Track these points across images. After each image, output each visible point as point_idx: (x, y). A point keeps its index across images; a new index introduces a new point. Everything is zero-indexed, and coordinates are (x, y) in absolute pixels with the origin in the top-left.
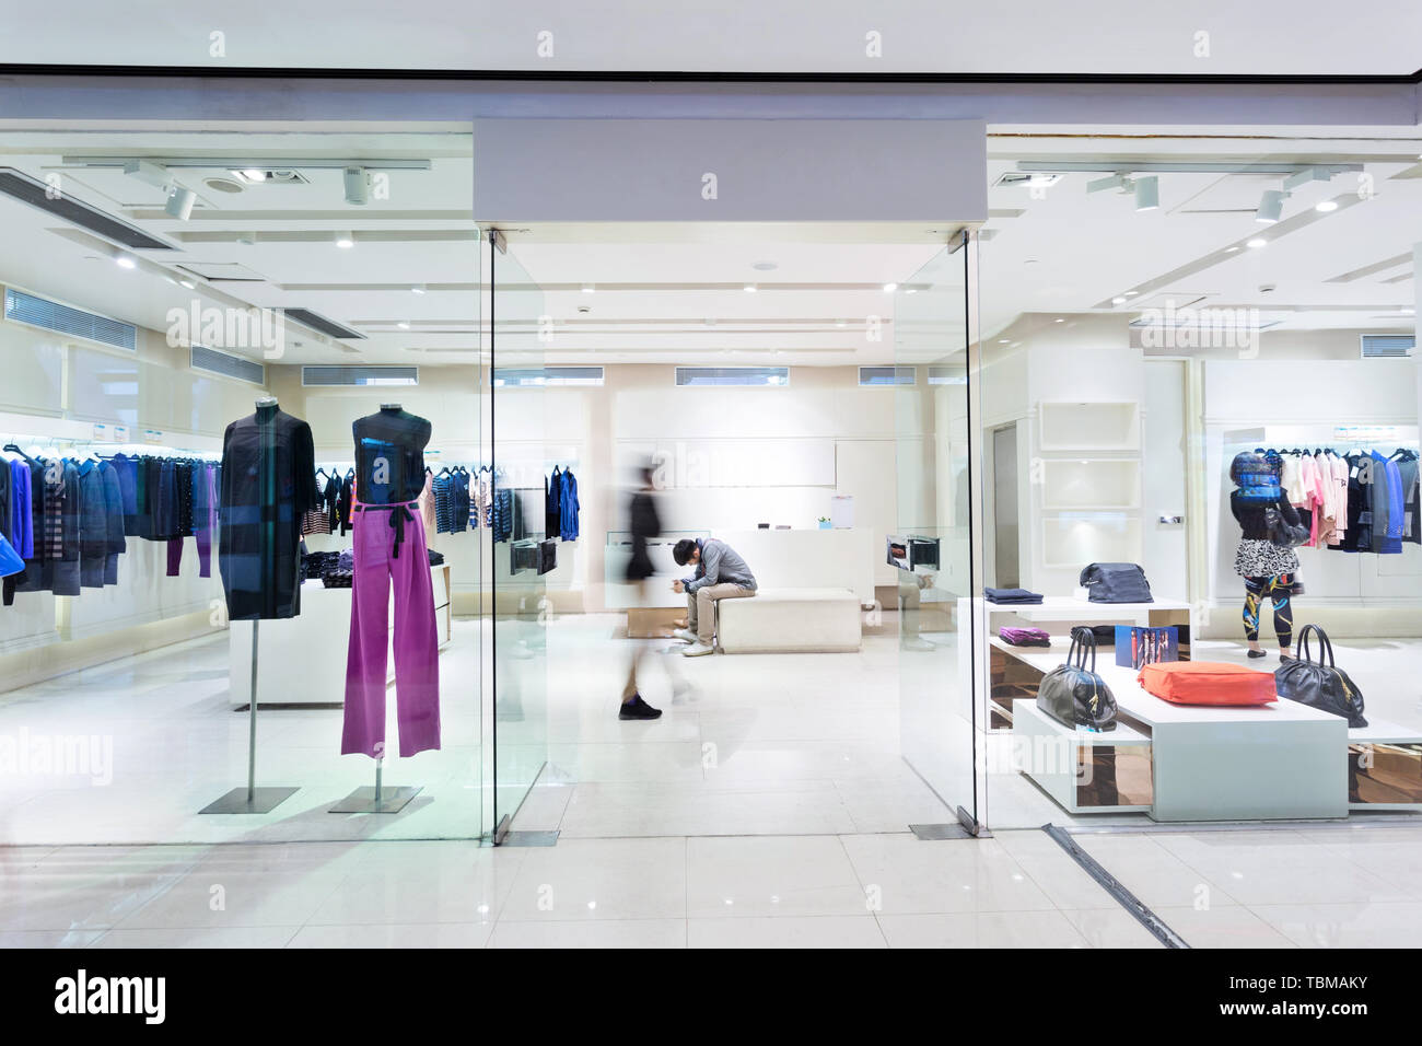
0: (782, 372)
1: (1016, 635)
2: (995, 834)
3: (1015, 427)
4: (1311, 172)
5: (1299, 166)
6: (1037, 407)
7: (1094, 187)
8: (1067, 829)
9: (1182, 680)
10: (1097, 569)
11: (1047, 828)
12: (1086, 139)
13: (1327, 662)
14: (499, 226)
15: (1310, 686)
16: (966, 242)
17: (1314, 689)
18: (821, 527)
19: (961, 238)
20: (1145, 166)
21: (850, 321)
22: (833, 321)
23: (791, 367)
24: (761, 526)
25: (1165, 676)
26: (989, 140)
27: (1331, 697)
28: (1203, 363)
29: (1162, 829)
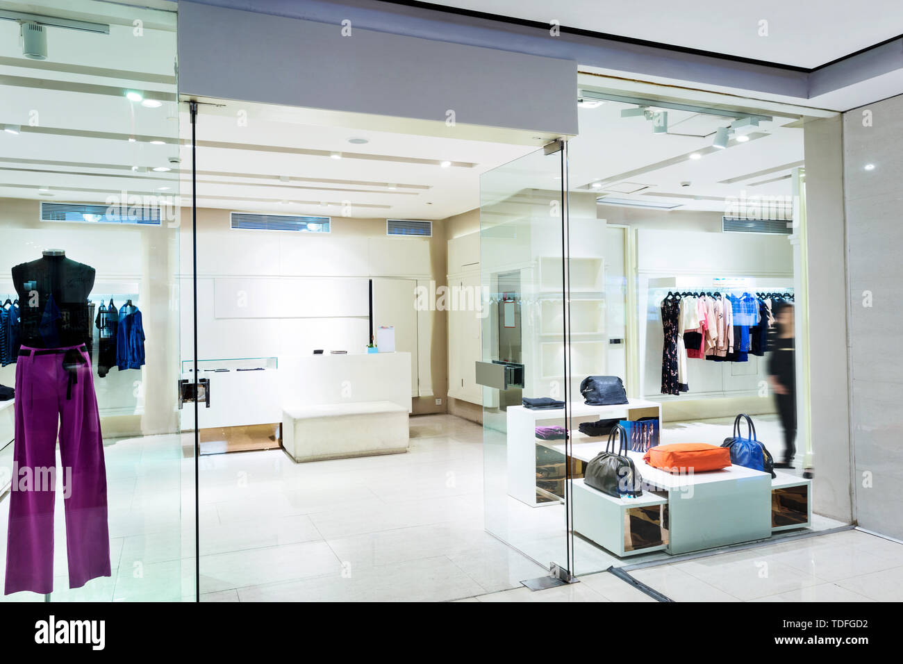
0: (323, 221)
1: (546, 432)
2: (579, 579)
3: (519, 273)
4: (749, 119)
5: (741, 114)
6: (537, 260)
7: (626, 113)
8: (624, 569)
9: (680, 456)
10: (592, 380)
11: (610, 570)
12: (633, 83)
13: (752, 438)
14: (199, 99)
15: (746, 453)
16: (562, 149)
17: (747, 456)
18: (369, 352)
19: (557, 145)
20: (659, 103)
21: (399, 185)
22: (386, 184)
23: (332, 217)
24: (317, 352)
25: (667, 455)
26: (579, 76)
27: (757, 461)
28: (637, 230)
29: (677, 560)
